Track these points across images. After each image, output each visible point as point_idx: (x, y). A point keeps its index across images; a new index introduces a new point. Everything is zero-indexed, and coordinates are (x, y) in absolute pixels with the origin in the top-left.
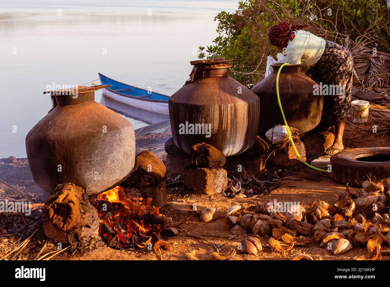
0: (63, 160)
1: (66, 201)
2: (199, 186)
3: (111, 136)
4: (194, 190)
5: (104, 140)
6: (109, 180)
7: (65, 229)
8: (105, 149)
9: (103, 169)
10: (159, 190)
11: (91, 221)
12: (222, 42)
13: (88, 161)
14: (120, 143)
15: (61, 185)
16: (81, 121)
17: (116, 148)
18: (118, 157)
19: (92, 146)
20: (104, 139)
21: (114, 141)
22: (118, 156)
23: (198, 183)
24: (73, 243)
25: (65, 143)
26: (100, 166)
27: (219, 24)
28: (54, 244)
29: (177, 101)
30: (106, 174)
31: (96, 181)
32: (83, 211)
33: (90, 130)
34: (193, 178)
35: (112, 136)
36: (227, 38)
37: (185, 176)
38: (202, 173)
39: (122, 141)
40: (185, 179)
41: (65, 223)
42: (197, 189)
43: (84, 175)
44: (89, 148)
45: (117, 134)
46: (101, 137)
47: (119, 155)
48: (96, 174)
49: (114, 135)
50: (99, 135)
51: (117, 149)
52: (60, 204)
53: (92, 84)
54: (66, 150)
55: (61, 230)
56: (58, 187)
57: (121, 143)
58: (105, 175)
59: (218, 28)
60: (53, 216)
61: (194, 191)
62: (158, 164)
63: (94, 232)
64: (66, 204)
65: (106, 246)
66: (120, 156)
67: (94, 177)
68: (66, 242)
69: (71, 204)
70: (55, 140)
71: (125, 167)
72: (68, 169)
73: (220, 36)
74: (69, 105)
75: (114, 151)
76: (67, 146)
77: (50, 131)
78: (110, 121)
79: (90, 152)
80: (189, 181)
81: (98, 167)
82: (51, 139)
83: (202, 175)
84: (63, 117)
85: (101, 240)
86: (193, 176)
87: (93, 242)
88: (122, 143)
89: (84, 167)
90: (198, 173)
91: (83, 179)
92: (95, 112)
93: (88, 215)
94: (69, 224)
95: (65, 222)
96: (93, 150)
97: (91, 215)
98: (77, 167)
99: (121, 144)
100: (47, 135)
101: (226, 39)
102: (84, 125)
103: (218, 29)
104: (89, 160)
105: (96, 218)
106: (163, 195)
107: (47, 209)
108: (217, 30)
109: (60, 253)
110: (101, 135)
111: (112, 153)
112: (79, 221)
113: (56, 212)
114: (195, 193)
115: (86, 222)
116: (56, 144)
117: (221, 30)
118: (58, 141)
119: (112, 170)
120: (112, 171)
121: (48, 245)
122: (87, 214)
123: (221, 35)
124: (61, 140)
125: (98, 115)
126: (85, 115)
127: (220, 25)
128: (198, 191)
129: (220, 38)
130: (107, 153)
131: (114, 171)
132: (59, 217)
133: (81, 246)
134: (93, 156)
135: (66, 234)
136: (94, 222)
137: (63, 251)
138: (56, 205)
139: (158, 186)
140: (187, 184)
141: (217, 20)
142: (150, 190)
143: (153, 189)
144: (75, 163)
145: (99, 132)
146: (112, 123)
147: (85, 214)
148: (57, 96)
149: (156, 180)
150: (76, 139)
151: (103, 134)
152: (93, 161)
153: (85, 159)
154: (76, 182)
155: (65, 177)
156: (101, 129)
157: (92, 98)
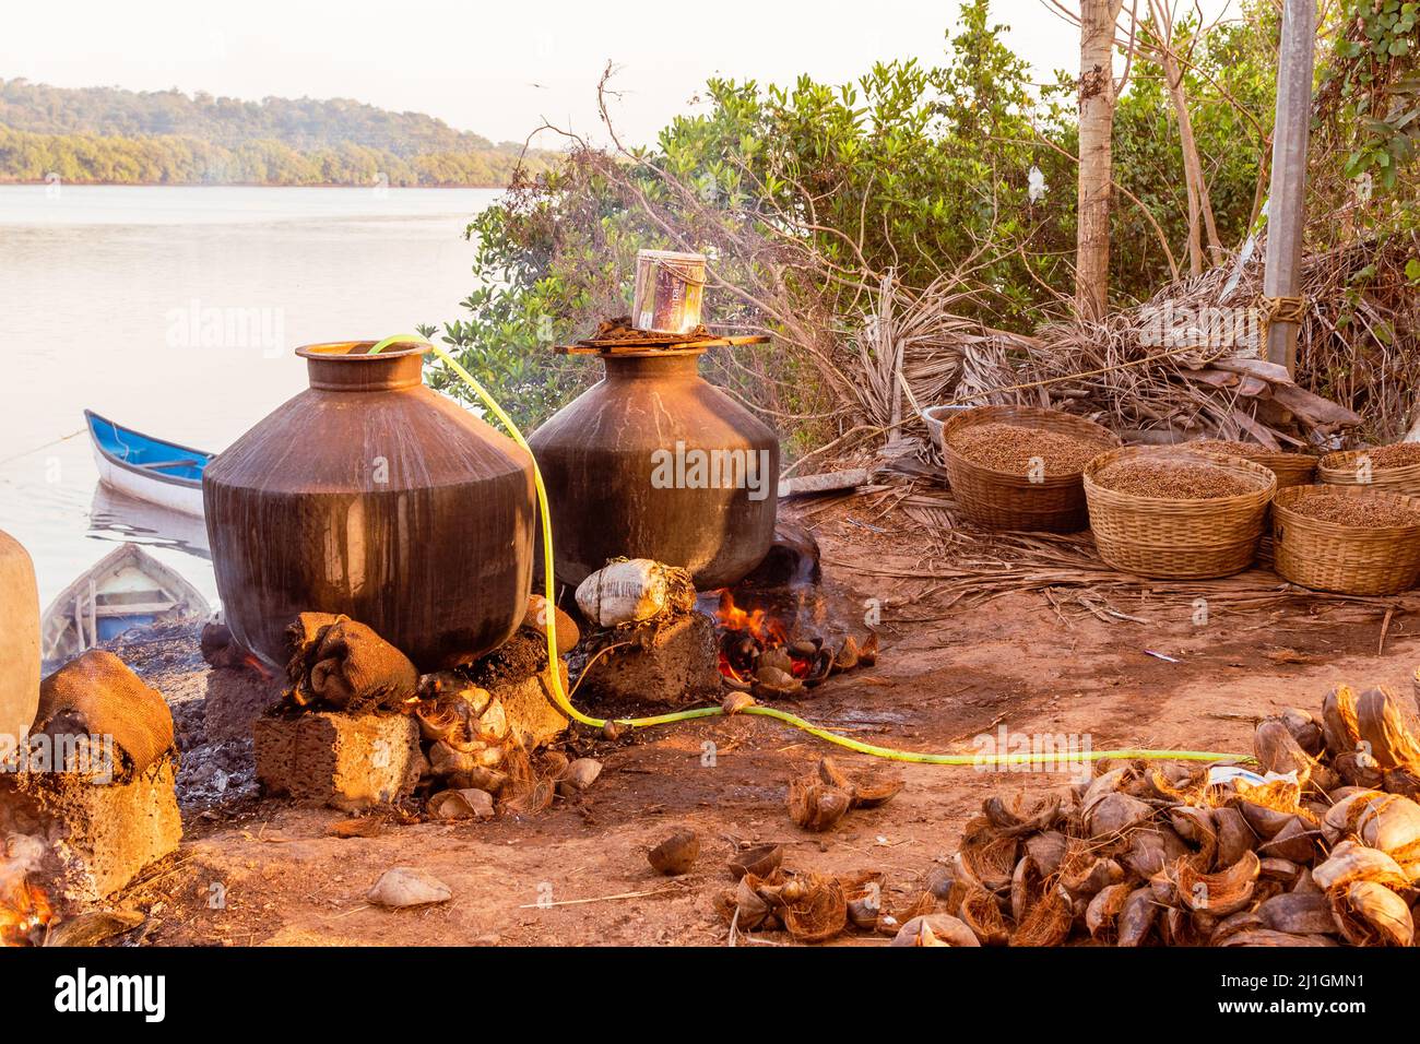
4: (293, 795)
10: (144, 795)
12: (492, 307)
23: (307, 768)
27: (482, 249)
34: (289, 752)
36: (507, 291)
37: (262, 743)
38: (319, 730)
40: (260, 755)
42: (302, 790)
59: (479, 260)
61: (293, 799)
73: (484, 289)
80: (274, 761)
83: (320, 740)
86: (290, 742)
90: (305, 731)
101: (507, 297)
103: (477, 264)
106: (161, 816)
108: (474, 268)
114: (295, 804)
117: (489, 269)
123: (486, 285)
127: (484, 253)
128: (307, 797)
129: (484, 295)
139: (136, 782)
140: (265, 774)
141: (476, 234)
142: (104, 796)
143: (118, 795)
149: (126, 760)
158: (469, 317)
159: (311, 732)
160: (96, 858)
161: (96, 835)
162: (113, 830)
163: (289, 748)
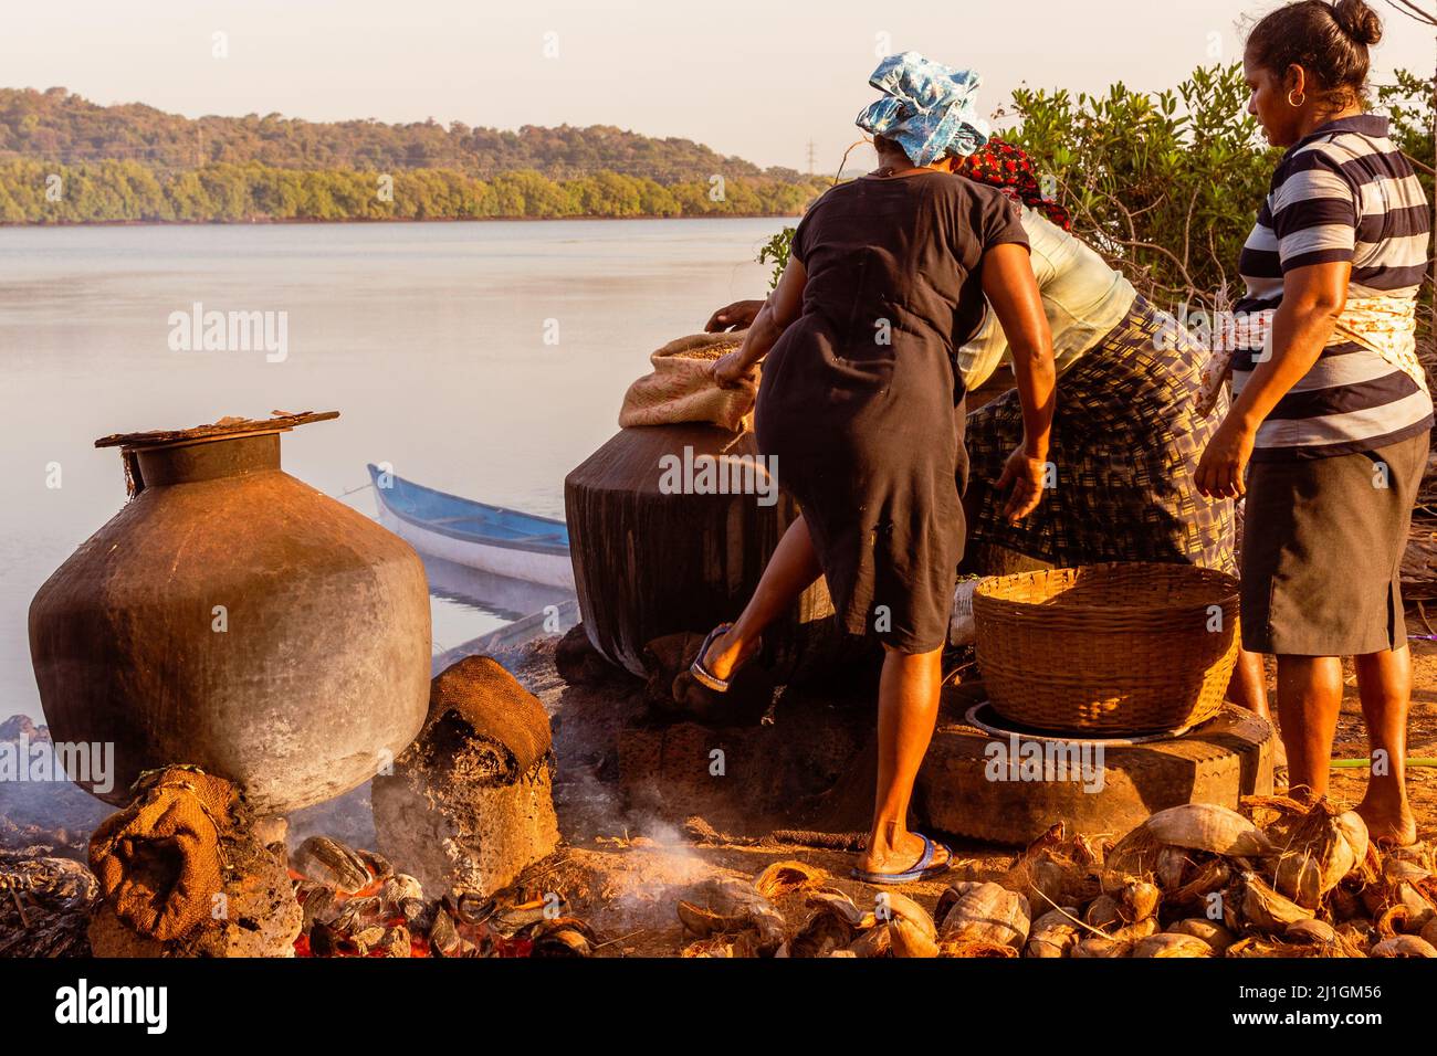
0: (159, 682)
1: (167, 830)
3: (336, 590)
5: (310, 606)
6: (331, 756)
7: (162, 934)
8: (313, 637)
9: (308, 714)
10: (524, 798)
11: (266, 908)
13: (250, 683)
14: (371, 617)
15: (151, 772)
16: (226, 540)
17: (355, 637)
18: (361, 671)
19: (263, 625)
20: (307, 601)
21: (348, 610)
22: (363, 664)
25: (165, 616)
26: (296, 702)
29: (594, 484)
30: (318, 731)
31: (282, 757)
32: (232, 867)
33: (258, 570)
34: (655, 762)
35: (339, 591)
37: (626, 753)
38: (683, 739)
39: (376, 610)
40: (625, 764)
41: (162, 910)
43: (238, 735)
44: (255, 634)
45: (358, 583)
46: (298, 593)
47: (368, 661)
48: (280, 732)
49: (349, 586)
50: (292, 589)
51: (361, 637)
52: (144, 838)
53: (275, 412)
54: (171, 641)
55: (146, 936)
56: (142, 780)
57: (375, 618)
58: (315, 734)
60: (120, 886)
61: (659, 809)
62: (520, 702)
64: (166, 838)
66: (371, 666)
67: (274, 741)
69: (186, 841)
70: (131, 607)
71: (392, 708)
72: (179, 713)
74: (185, 482)
75: (347, 646)
76: (171, 629)
77: (112, 575)
78: (334, 539)
79: (257, 648)
80: (639, 771)
82: (116, 604)
83: (687, 750)
84: (161, 526)
86: (655, 752)
88: (380, 617)
89: (235, 704)
90: (670, 741)
91: (234, 752)
92: (279, 508)
93: (252, 886)
94: (177, 914)
95: (161, 904)
96: (269, 640)
97: (264, 882)
98: (210, 705)
99: (373, 621)
100: (101, 591)
102: (237, 550)
104: (256, 678)
105: (284, 896)
106: (540, 819)
107: (99, 858)
110: (297, 588)
111: (341, 652)
112: (215, 903)
113: (132, 869)
114: (661, 815)
115: (245, 908)
116: (135, 620)
119: (340, 718)
120: (343, 721)
122: (250, 882)
124: (152, 608)
125: (288, 518)
126: (243, 517)
128: (673, 807)
130: (323, 653)
131: (350, 722)
132: (142, 889)
134: (269, 663)
135: (167, 953)
136: (278, 911)
139: (518, 784)
140: (630, 783)
141: (770, 258)
142: (490, 796)
143: (501, 796)
144: (204, 691)
145: (291, 575)
146: (342, 546)
147: (240, 879)
148: (144, 453)
149: (511, 760)
150: (206, 601)
151: (308, 585)
152: (270, 682)
153: (239, 675)
154: (205, 761)
155: (168, 743)
156: (298, 567)
157: (271, 460)
159: (676, 741)
160: (482, 856)
161: (482, 834)
162: (497, 829)
163: (654, 759)
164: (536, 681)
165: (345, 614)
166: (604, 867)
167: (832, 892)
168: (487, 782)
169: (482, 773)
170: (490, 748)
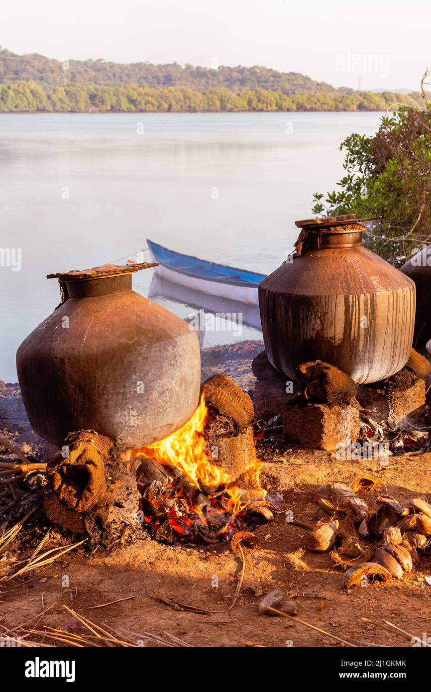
0: (78, 392)
1: (82, 462)
2: (311, 435)
4: (302, 442)
5: (147, 358)
6: (155, 426)
7: (80, 509)
8: (148, 372)
10: (241, 442)
11: (125, 495)
12: (352, 185)
13: (120, 393)
14: (175, 362)
15: (74, 433)
16: (108, 326)
17: (167, 371)
18: (170, 387)
19: (126, 367)
20: (146, 355)
21: (164, 359)
22: (170, 384)
23: (309, 430)
24: (93, 532)
25: (81, 362)
26: (140, 402)
27: (348, 156)
28: (61, 533)
29: (273, 289)
30: (150, 415)
31: (133, 427)
32: (111, 478)
33: (123, 340)
34: (300, 422)
35: (160, 350)
36: (361, 178)
37: (287, 417)
38: (315, 412)
39: (177, 359)
40: (286, 423)
41: (80, 499)
42: (306, 440)
43: (113, 417)
44: (122, 371)
45: (168, 346)
46: (141, 352)
47: (173, 383)
48: (132, 415)
49: (164, 348)
50: (139, 349)
51: (169, 372)
52: (71, 465)
53: (129, 261)
54: (83, 374)
55: (73, 510)
56: (70, 437)
57: (176, 362)
58: (148, 416)
59: (346, 161)
60: (60, 487)
61: (302, 444)
62: (240, 397)
63: (129, 515)
64: (81, 465)
65: (149, 539)
66: (174, 385)
67: (129, 419)
68: (82, 531)
69: (91, 467)
70: (65, 357)
71: (183, 404)
72: (86, 406)
73: (349, 176)
74: (89, 297)
75: (163, 376)
76: (84, 367)
77: (56, 341)
78: (157, 325)
79: (123, 377)
80: (293, 426)
81: (136, 404)
82: (58, 355)
83: (316, 417)
84: (78, 318)
85: (142, 528)
86: (300, 418)
87: (127, 532)
88: (178, 362)
89: (112, 402)
90: (308, 413)
91: (111, 424)
92: (132, 310)
93: (119, 486)
94: (86, 501)
95: (79, 496)
96: (128, 373)
97: (124, 484)
98: (101, 403)
99: (175, 364)
100: (51, 349)
101: (360, 181)
102: (113, 331)
103: (345, 163)
104: (122, 391)
105: (133, 490)
106: (248, 451)
107: (51, 474)
108: (344, 165)
109: (71, 550)
110: (141, 349)
111: (160, 378)
112: (104, 495)
113: (66, 479)
114: (303, 447)
115: (116, 496)
116: (67, 363)
117: (352, 166)
118: (69, 358)
119: (160, 409)
120: (161, 410)
121: (52, 536)
122: (118, 484)
123: (350, 174)
124: (75, 358)
125: (136, 315)
126: (116, 315)
127: (349, 157)
128: (308, 444)
129: (349, 179)
130: (152, 379)
131: (164, 411)
132: (70, 488)
133: (106, 538)
134: (128, 384)
135: (81, 517)
136: (130, 497)
137: (77, 547)
138: (65, 468)
139: (239, 436)
140: (289, 432)
141: (345, 148)
142: (226, 441)
143: (231, 441)
144: (98, 397)
145: (138, 343)
146: (161, 328)
147: (114, 483)
148: (69, 283)
149: (236, 425)
150: (99, 355)
151: (146, 348)
152: (128, 393)
153: (114, 389)
154: (99, 428)
155: (81, 420)
156: (141, 339)
157: (129, 286)
158: (340, 190)
159: (311, 413)
161: (222, 459)
162: (229, 457)
163: (300, 420)
164: (238, 368)
165: (163, 361)
166: (278, 475)
167: (388, 498)
168: (225, 436)
169: (222, 431)
170: (227, 420)
